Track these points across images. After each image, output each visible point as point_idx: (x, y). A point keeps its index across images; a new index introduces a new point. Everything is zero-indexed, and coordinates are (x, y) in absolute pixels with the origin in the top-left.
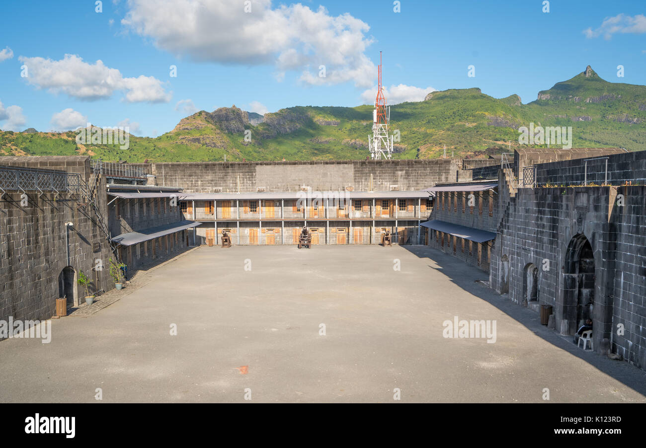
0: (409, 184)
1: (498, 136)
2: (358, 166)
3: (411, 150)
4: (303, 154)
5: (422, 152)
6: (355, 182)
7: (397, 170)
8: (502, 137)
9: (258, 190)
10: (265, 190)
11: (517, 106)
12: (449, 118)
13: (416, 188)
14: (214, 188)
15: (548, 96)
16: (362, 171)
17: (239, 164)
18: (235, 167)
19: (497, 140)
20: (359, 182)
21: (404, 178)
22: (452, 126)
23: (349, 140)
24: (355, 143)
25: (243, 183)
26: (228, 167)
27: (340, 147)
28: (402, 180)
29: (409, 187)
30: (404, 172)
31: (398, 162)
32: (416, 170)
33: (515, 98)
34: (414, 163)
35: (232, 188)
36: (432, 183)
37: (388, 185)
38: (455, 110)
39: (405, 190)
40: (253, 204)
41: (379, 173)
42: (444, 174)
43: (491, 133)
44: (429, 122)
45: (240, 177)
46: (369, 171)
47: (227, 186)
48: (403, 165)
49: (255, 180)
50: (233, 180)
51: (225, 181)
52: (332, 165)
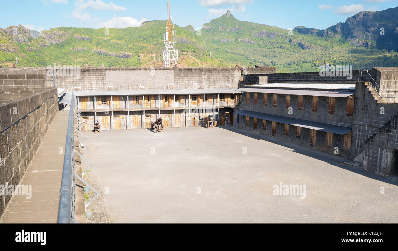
0: (210, 84)
1: (183, 49)
2: (177, 71)
3: (135, 56)
4: (68, 58)
5: (141, 58)
6: (175, 82)
7: (202, 75)
8: (186, 49)
9: (107, 88)
10: (113, 88)
11: (192, 32)
12: (155, 37)
13: (214, 87)
14: (75, 87)
15: (208, 27)
16: (179, 75)
17: (93, 70)
18: (90, 72)
19: (183, 51)
20: (177, 82)
21: (206, 80)
22: (158, 43)
23: (97, 49)
24: (101, 51)
25: (97, 83)
26: (85, 72)
27: (91, 54)
28: (205, 81)
29: (209, 86)
30: (206, 76)
31: (203, 69)
32: (213, 75)
33: (190, 27)
34: (212, 70)
35: (88, 87)
36: (224, 83)
37: (196, 85)
38: (158, 33)
39: (207, 88)
40: (105, 99)
41: (191, 77)
42: (231, 77)
43: (180, 47)
44: (144, 40)
45: (94, 79)
46: (184, 75)
47: (84, 85)
48: (206, 71)
49: (105, 81)
50: (89, 81)
51: (83, 82)
52: (159, 71)
